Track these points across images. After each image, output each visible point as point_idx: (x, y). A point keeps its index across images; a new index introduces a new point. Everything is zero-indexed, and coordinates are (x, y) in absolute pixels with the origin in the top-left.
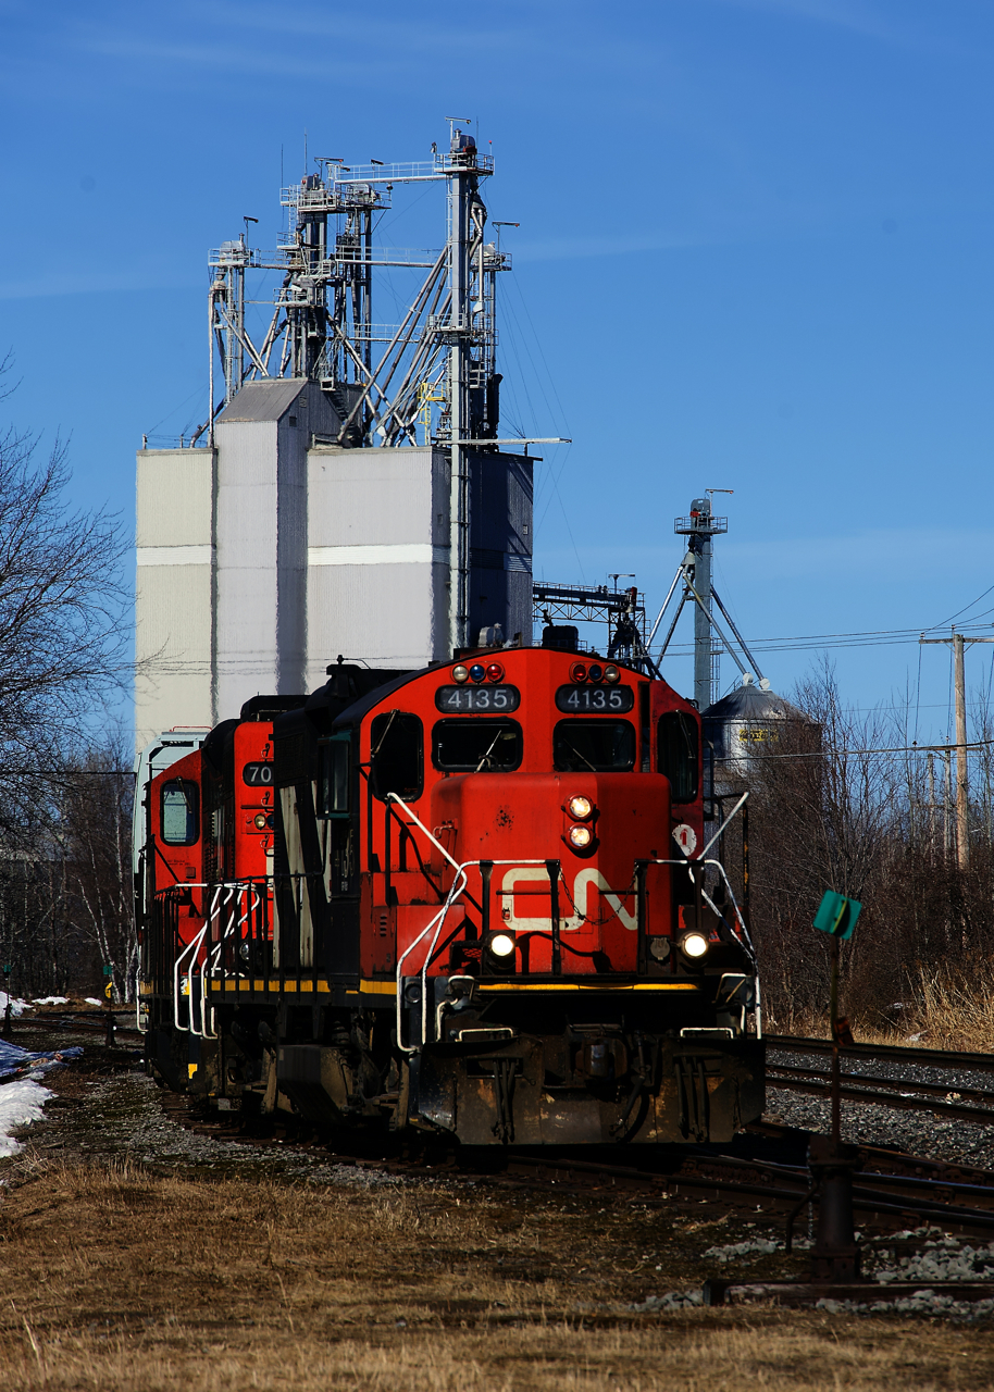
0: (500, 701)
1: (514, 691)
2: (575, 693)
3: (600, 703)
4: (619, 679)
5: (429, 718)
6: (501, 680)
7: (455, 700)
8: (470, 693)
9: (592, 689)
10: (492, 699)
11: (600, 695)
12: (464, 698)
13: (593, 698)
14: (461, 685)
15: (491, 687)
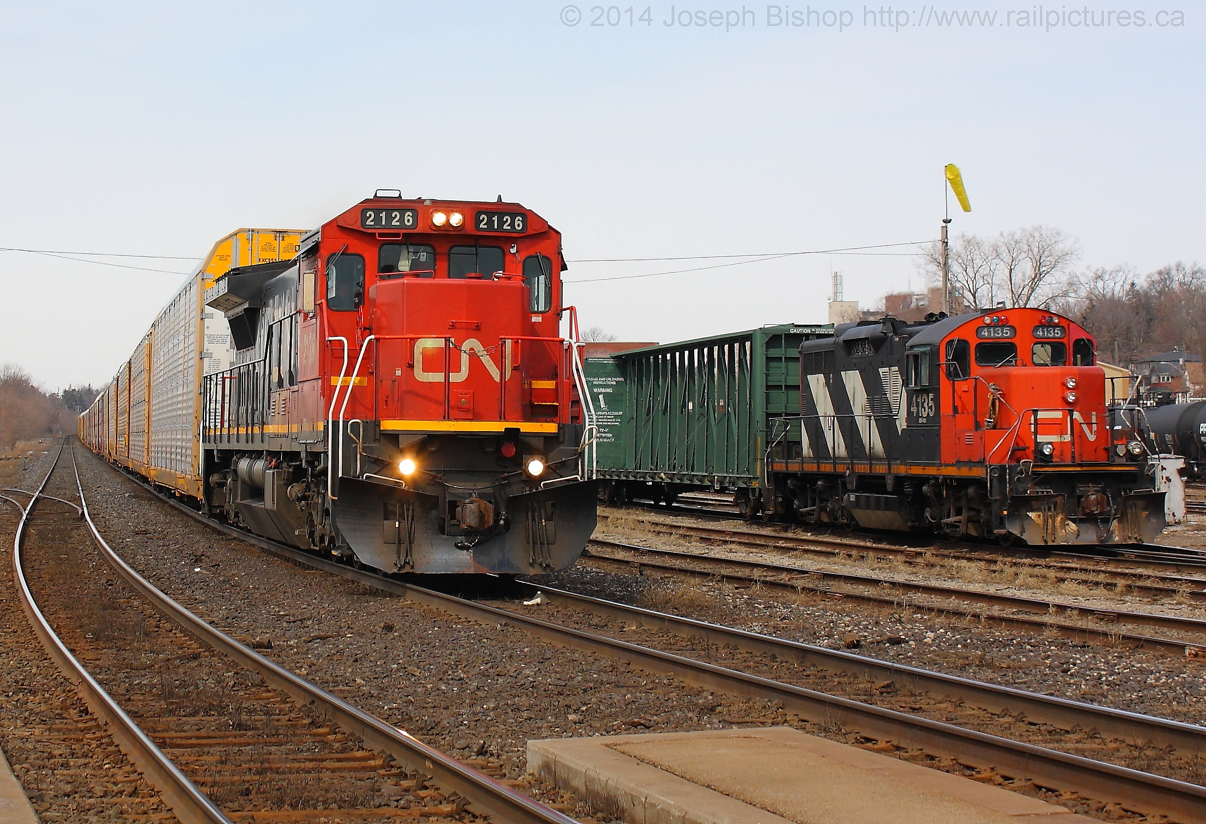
0: (1007, 333)
1: (1013, 328)
2: (1041, 329)
3: (1051, 334)
4: (1059, 323)
5: (973, 343)
6: (1008, 323)
7: (985, 333)
8: (992, 329)
9: (1048, 327)
10: (1002, 332)
11: (1051, 330)
12: (989, 332)
13: (1048, 332)
14: (988, 326)
15: (1003, 326)
